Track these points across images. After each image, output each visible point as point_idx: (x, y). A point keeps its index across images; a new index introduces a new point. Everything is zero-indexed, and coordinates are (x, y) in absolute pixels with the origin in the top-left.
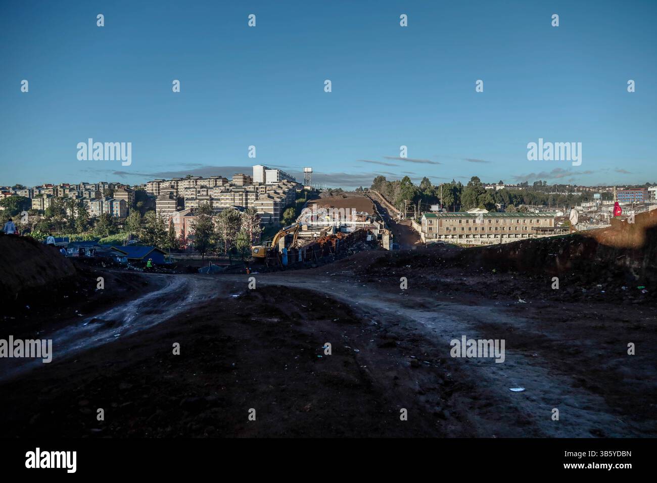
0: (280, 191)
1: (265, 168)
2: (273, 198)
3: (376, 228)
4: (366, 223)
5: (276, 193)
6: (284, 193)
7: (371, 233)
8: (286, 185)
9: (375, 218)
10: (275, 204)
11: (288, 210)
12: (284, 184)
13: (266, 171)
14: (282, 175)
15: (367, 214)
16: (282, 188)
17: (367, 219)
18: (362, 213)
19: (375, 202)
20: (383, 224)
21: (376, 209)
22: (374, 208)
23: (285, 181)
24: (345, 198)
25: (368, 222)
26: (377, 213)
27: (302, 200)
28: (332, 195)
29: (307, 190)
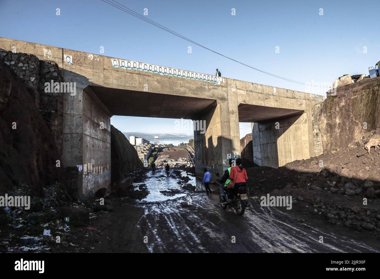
0: (145, 149)
1: (136, 137)
2: (143, 153)
3: (189, 164)
4: (185, 162)
5: (144, 150)
6: (147, 150)
7: (186, 166)
8: (147, 146)
9: (189, 160)
10: (145, 156)
11: (150, 158)
12: (146, 145)
13: (136, 139)
14: (144, 141)
15: (185, 159)
16: (145, 147)
17: (186, 161)
18: (183, 158)
19: (190, 152)
20: (191, 162)
21: (190, 156)
22: (189, 156)
23: (146, 144)
24: (176, 151)
25: (186, 162)
26: (190, 158)
27: (155, 153)
28: (169, 149)
29: (157, 148)
